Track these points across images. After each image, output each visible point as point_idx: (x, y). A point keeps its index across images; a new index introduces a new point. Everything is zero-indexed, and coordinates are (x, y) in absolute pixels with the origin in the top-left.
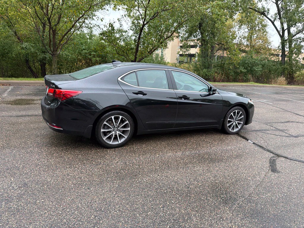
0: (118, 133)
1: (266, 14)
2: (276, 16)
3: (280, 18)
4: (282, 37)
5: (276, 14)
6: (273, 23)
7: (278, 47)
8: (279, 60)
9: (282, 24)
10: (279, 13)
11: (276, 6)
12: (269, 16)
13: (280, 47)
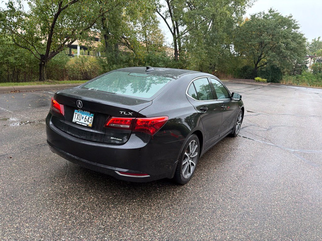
0: (191, 162)
1: (158, 11)
2: (167, 13)
3: (171, 16)
4: (174, 34)
5: (166, 12)
6: (165, 20)
7: (171, 43)
8: (173, 57)
9: (173, 21)
10: (170, 11)
11: (167, 4)
12: (161, 13)
13: (173, 44)
